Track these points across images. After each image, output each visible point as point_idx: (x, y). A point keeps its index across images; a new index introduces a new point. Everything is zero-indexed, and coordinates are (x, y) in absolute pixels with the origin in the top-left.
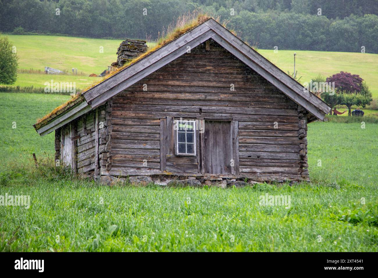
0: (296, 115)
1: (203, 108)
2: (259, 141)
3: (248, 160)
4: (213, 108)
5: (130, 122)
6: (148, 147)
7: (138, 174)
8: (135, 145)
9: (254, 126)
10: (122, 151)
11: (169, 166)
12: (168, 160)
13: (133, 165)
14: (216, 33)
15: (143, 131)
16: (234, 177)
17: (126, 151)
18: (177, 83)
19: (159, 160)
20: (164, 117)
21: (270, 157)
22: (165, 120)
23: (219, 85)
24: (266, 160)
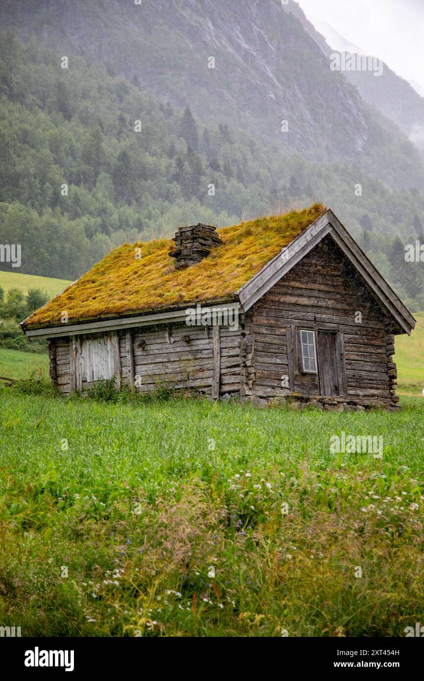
0: (383, 328)
1: (318, 316)
2: (359, 358)
3: (353, 380)
4: (324, 316)
5: (264, 331)
6: (278, 361)
7: (275, 394)
8: (268, 359)
9: (355, 339)
10: (259, 365)
11: (297, 385)
12: (295, 377)
13: (269, 384)
14: (333, 227)
15: (274, 341)
16: (345, 401)
17: (262, 366)
18: (297, 284)
20: (289, 326)
21: (369, 378)
22: (290, 329)
23: (327, 289)
24: (365, 380)
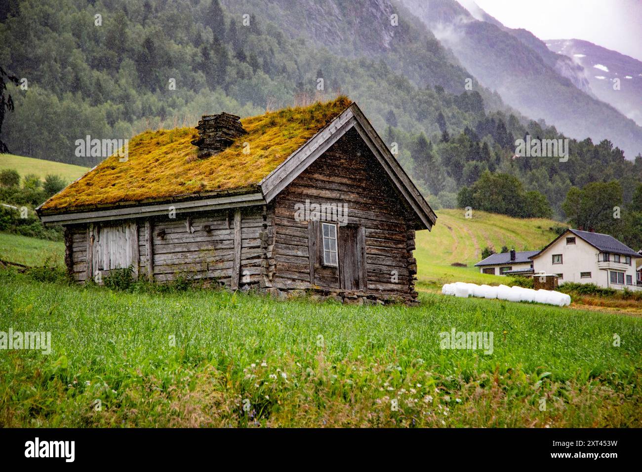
0: (405, 223)
2: (379, 253)
3: (373, 274)
5: (286, 223)
6: (300, 253)
7: (295, 286)
8: (290, 251)
9: (376, 233)
10: (279, 257)
11: (318, 278)
12: (315, 270)
13: (289, 276)
14: (357, 121)
15: (295, 234)
16: (365, 295)
17: (283, 258)
18: (320, 177)
19: (309, 270)
22: (312, 222)
23: (350, 182)
24: (384, 275)
